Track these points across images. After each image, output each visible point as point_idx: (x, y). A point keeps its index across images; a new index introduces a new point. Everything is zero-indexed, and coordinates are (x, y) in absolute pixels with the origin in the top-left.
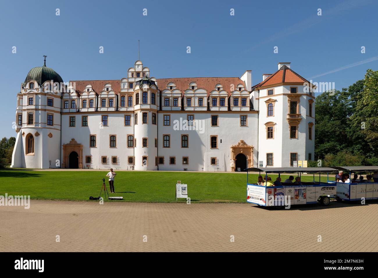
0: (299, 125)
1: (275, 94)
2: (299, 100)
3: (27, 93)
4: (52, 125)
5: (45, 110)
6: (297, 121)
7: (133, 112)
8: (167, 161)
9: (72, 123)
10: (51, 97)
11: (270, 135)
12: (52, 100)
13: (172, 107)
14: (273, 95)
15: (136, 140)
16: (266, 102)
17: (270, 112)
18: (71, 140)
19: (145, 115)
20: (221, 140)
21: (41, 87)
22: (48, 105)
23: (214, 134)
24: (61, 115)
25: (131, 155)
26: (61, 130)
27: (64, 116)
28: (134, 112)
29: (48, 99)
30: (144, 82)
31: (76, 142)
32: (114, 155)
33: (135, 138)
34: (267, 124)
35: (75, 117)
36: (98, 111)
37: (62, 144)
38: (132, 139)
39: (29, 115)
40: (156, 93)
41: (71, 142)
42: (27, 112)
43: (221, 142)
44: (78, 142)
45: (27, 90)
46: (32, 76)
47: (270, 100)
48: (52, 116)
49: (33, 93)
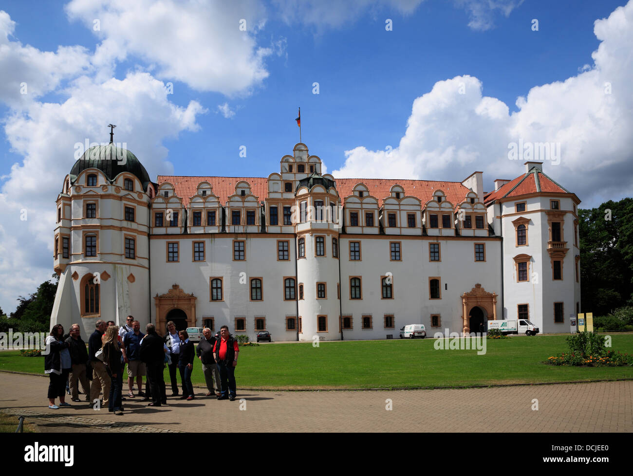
0: (565, 260)
1: (528, 211)
2: (563, 220)
3: (82, 193)
4: (134, 258)
5: (121, 229)
6: (561, 253)
7: (293, 236)
8: (357, 322)
9: (173, 255)
10: (131, 204)
11: (523, 275)
12: (133, 209)
13: (364, 228)
14: (526, 211)
15: (301, 287)
16: (515, 222)
17: (522, 239)
18: (171, 288)
19: (320, 241)
20: (446, 284)
21: (112, 183)
22: (126, 220)
23: (434, 275)
24: (149, 239)
25: (293, 313)
26: (149, 269)
27: (153, 242)
28: (295, 235)
29: (126, 208)
30: (315, 181)
31: (181, 291)
32: (260, 314)
33: (299, 282)
34: (516, 259)
35: (177, 243)
36: (226, 233)
37: (153, 295)
38: (292, 285)
39: (86, 237)
40: (337, 202)
41: (170, 291)
42: (83, 232)
43: (446, 289)
44: (187, 291)
45: (82, 187)
46: (91, 162)
47: (521, 218)
48: (134, 240)
49: (95, 194)
